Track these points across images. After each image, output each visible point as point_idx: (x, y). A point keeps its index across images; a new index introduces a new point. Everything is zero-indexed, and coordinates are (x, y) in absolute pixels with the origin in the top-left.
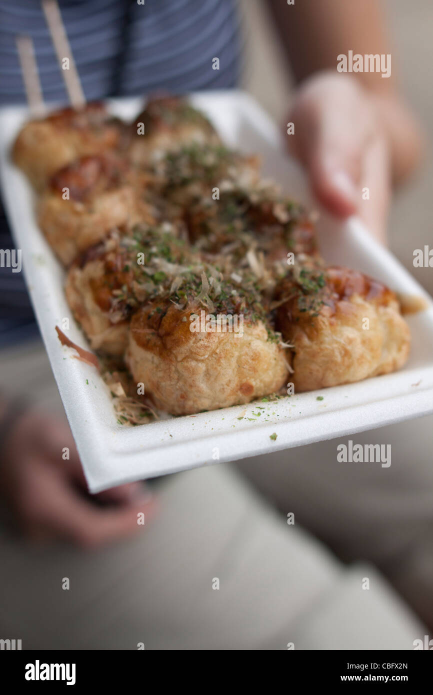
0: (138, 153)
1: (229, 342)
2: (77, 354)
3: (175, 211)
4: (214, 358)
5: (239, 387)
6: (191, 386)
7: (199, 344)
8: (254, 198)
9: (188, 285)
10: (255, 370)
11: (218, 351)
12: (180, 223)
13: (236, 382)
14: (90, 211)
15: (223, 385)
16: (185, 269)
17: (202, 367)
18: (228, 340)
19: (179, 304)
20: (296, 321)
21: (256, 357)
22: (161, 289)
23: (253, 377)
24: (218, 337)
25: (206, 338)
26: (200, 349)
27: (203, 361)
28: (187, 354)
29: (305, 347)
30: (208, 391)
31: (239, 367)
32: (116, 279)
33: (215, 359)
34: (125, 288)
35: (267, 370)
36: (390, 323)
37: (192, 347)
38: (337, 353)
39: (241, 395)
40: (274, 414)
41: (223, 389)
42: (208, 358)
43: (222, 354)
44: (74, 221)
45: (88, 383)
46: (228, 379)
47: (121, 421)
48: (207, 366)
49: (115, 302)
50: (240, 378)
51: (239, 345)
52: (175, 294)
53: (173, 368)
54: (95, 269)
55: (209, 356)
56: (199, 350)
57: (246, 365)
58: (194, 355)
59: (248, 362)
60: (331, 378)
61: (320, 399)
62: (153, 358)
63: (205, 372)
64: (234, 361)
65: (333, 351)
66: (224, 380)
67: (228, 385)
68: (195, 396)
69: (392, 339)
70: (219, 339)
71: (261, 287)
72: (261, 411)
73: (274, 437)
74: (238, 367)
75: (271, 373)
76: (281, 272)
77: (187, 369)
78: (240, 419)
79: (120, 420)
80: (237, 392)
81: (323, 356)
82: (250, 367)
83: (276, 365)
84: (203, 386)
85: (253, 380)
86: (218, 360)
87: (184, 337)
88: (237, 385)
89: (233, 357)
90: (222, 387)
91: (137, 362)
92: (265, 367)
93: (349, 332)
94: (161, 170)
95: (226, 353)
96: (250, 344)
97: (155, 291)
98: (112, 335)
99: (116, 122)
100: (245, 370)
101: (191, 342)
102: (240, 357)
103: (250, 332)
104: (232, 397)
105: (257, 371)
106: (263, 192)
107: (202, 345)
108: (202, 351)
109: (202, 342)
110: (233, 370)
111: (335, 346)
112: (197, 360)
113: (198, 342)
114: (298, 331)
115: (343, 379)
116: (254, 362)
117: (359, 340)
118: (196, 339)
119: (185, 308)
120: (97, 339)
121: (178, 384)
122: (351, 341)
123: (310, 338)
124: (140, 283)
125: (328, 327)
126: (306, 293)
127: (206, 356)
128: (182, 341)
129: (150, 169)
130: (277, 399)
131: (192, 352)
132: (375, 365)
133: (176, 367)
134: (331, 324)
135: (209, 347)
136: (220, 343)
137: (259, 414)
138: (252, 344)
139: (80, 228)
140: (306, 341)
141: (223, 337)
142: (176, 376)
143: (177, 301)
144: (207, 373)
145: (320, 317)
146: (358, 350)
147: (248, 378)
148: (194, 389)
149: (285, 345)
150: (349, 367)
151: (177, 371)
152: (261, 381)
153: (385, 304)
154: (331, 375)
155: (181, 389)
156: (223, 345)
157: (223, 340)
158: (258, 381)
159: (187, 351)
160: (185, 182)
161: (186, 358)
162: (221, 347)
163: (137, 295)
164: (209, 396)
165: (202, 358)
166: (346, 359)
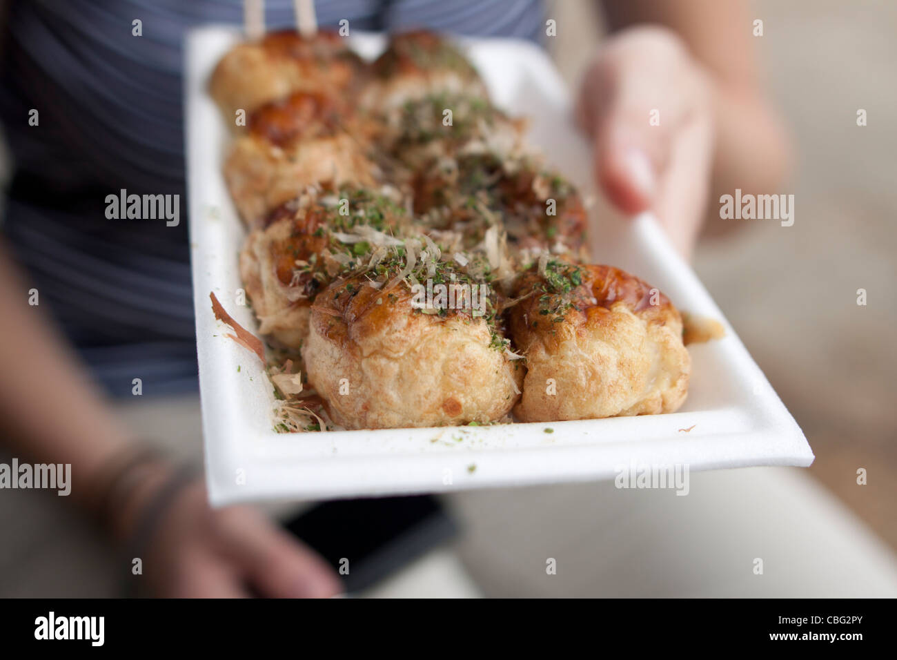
0: (369, 97)
1: (436, 339)
2: (235, 334)
3: (404, 174)
4: (411, 359)
5: (441, 403)
6: (377, 393)
7: (393, 337)
8: (510, 167)
9: (393, 260)
10: (466, 382)
11: (418, 349)
12: (406, 188)
13: (439, 394)
14: (291, 160)
15: (419, 396)
16: (395, 242)
17: (395, 368)
18: (434, 338)
19: (376, 281)
20: (534, 327)
21: (470, 365)
22: (359, 262)
23: (463, 392)
24: (421, 331)
25: (405, 330)
26: (394, 342)
27: (396, 360)
28: (377, 348)
29: (540, 361)
30: (399, 402)
31: (445, 374)
32: (304, 244)
33: (413, 359)
34: (313, 258)
35: (483, 385)
36: (664, 347)
37: (383, 339)
38: (581, 374)
39: (443, 414)
40: (481, 441)
41: (420, 402)
42: (403, 357)
43: (423, 353)
44: (268, 170)
45: (239, 370)
46: (428, 389)
47: (279, 430)
48: (401, 367)
49: (297, 274)
50: (444, 390)
51: (448, 346)
52: (373, 270)
53: (356, 366)
54: (281, 231)
55: (405, 354)
56: (392, 344)
57: (454, 373)
58: (384, 350)
59: (458, 370)
60: (569, 406)
61: (548, 431)
62: (332, 349)
63: (398, 375)
64: (437, 367)
65: (576, 370)
66: (423, 390)
67: (427, 398)
68: (381, 407)
69: (664, 366)
70: (422, 333)
71: (494, 278)
72: (464, 436)
73: (472, 469)
74: (442, 374)
75: (488, 390)
76: (527, 262)
77: (374, 368)
78: (433, 441)
79: (278, 427)
80: (438, 409)
81: (562, 376)
82: (460, 377)
83: (497, 381)
84: (393, 395)
85: (462, 395)
86: (417, 361)
87: (374, 325)
88: (439, 400)
89: (437, 359)
90: (417, 399)
91: (313, 356)
92: (481, 380)
93: (602, 349)
94: (395, 120)
95: (429, 354)
96: (463, 345)
97: (352, 264)
98: (289, 319)
99: (350, 58)
100: (452, 380)
101: (384, 332)
102: (447, 361)
103: (466, 331)
104: (431, 415)
105: (469, 385)
106: (523, 161)
107: (397, 337)
108: (396, 346)
109: (397, 334)
110: (436, 378)
111: (581, 364)
112: (388, 358)
113: (393, 333)
114: (534, 340)
115: (587, 412)
116: (465, 371)
117: (614, 360)
118: (390, 330)
119: (382, 287)
120: (268, 321)
121: (360, 388)
122: (602, 361)
123: (548, 350)
124: (333, 252)
125: (574, 338)
126: (552, 290)
127: (401, 354)
128: (372, 329)
129: (382, 118)
130: (491, 424)
131: (382, 346)
132: (633, 400)
133: (360, 365)
134: (579, 334)
135: (406, 341)
136: (422, 338)
137: (461, 439)
138: (466, 346)
139: (275, 179)
140: (542, 354)
141: (428, 332)
142: (358, 377)
143: (374, 278)
144: (400, 377)
145: (564, 324)
146: (612, 374)
147: (456, 392)
148: (379, 397)
149: (514, 356)
150: (596, 395)
151: (361, 370)
152: (473, 399)
153: (661, 322)
154: (571, 404)
155: (363, 396)
156: (427, 342)
157: (426, 335)
158: (469, 398)
159: (377, 344)
160: (424, 139)
161: (374, 354)
162: (422, 345)
163: (327, 268)
164: (400, 409)
165: (396, 356)
166: (593, 383)
